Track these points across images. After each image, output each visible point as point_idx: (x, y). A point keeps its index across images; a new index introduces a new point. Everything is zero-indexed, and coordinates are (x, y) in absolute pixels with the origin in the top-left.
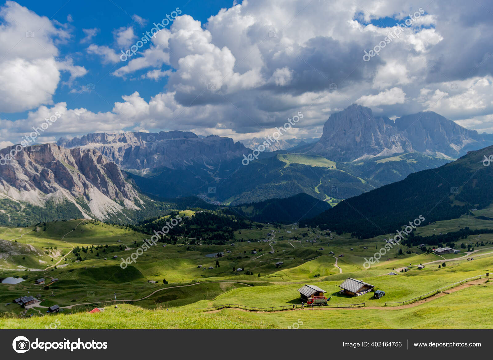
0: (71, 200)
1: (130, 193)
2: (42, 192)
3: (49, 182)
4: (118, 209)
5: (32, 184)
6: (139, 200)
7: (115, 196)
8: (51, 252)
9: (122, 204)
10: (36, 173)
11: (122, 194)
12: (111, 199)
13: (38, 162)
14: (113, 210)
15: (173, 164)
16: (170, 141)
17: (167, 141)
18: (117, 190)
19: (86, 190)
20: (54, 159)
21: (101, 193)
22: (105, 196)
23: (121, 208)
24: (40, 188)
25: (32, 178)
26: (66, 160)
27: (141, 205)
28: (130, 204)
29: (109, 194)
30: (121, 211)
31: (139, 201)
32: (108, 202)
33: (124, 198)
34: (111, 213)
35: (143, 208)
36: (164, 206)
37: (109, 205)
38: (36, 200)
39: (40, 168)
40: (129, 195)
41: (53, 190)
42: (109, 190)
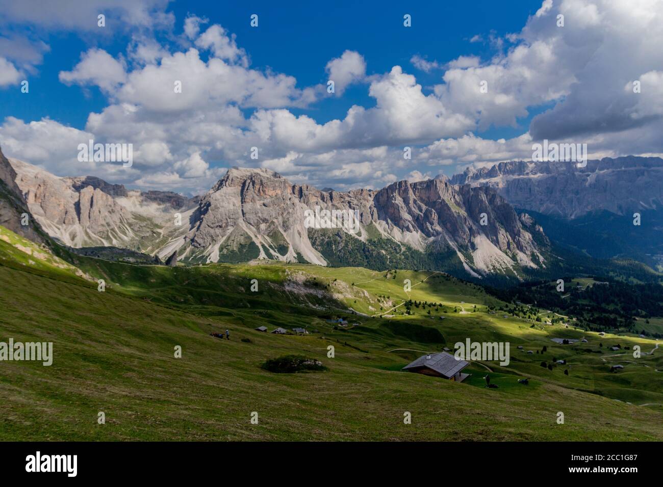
0: (453, 246)
1: (526, 245)
2: (424, 235)
3: (432, 224)
4: (508, 264)
5: (415, 225)
6: (537, 256)
7: (506, 247)
8: (383, 300)
9: (514, 258)
10: (420, 213)
11: (515, 246)
12: (501, 250)
13: (422, 200)
14: (501, 265)
15: (620, 208)
16: (618, 171)
17: (613, 172)
18: (510, 239)
19: (472, 238)
20: (440, 197)
21: (490, 242)
22: (494, 245)
23: (512, 263)
24: (423, 231)
25: (416, 218)
26: (452, 200)
27: (539, 262)
28: (524, 259)
29: (498, 244)
30: (511, 268)
31: (539, 257)
32: (496, 254)
33: (518, 251)
34: (498, 267)
35: (541, 267)
36: (573, 267)
37: (497, 258)
38: (417, 244)
39: (424, 207)
40: (524, 248)
41: (435, 234)
42: (499, 238)
